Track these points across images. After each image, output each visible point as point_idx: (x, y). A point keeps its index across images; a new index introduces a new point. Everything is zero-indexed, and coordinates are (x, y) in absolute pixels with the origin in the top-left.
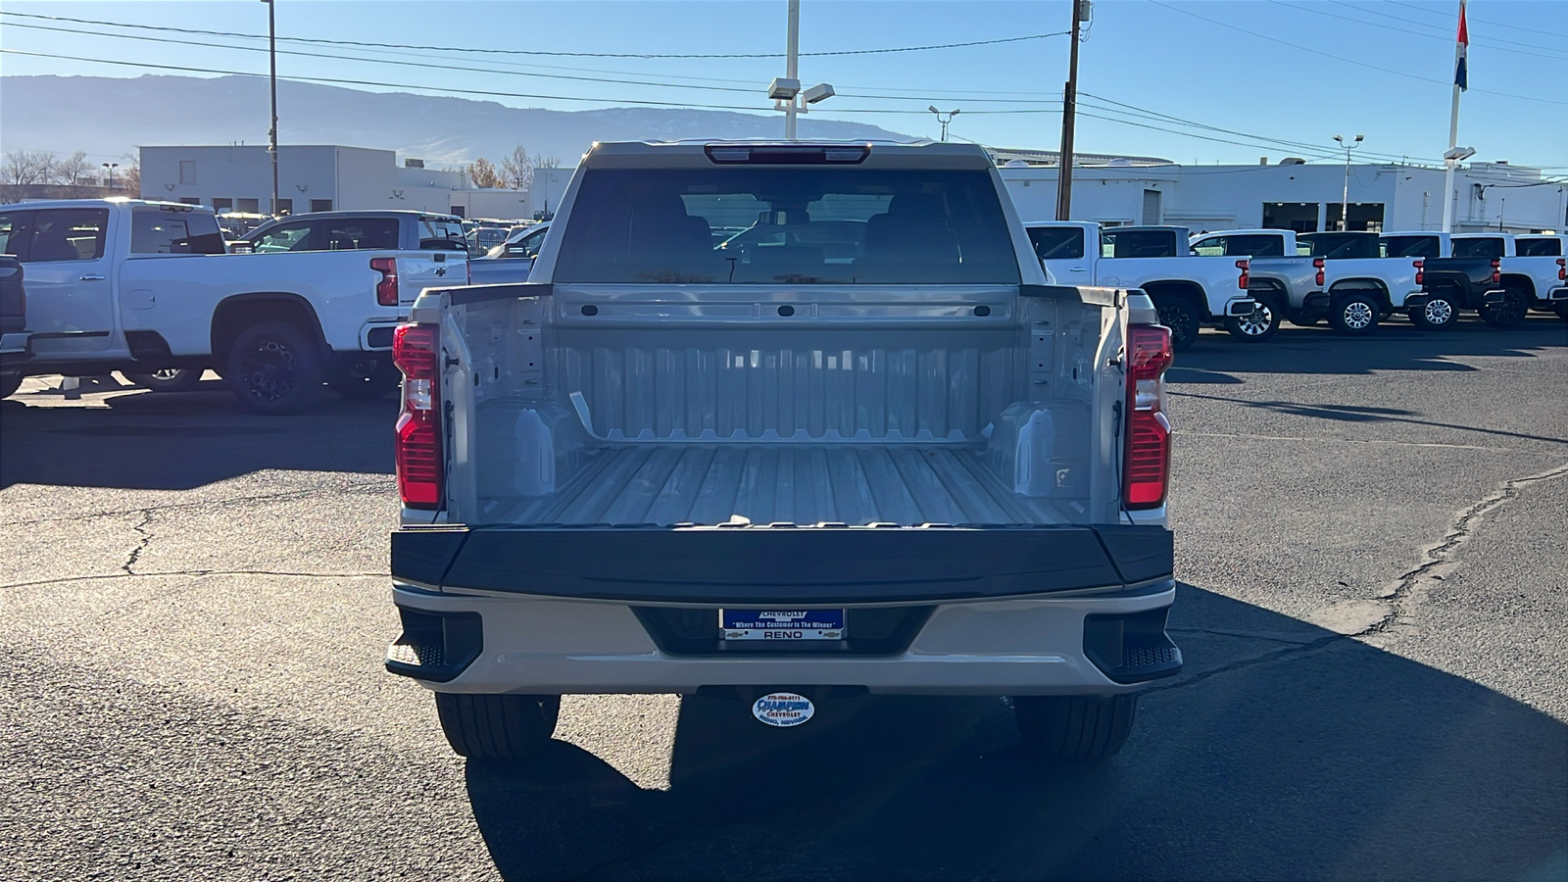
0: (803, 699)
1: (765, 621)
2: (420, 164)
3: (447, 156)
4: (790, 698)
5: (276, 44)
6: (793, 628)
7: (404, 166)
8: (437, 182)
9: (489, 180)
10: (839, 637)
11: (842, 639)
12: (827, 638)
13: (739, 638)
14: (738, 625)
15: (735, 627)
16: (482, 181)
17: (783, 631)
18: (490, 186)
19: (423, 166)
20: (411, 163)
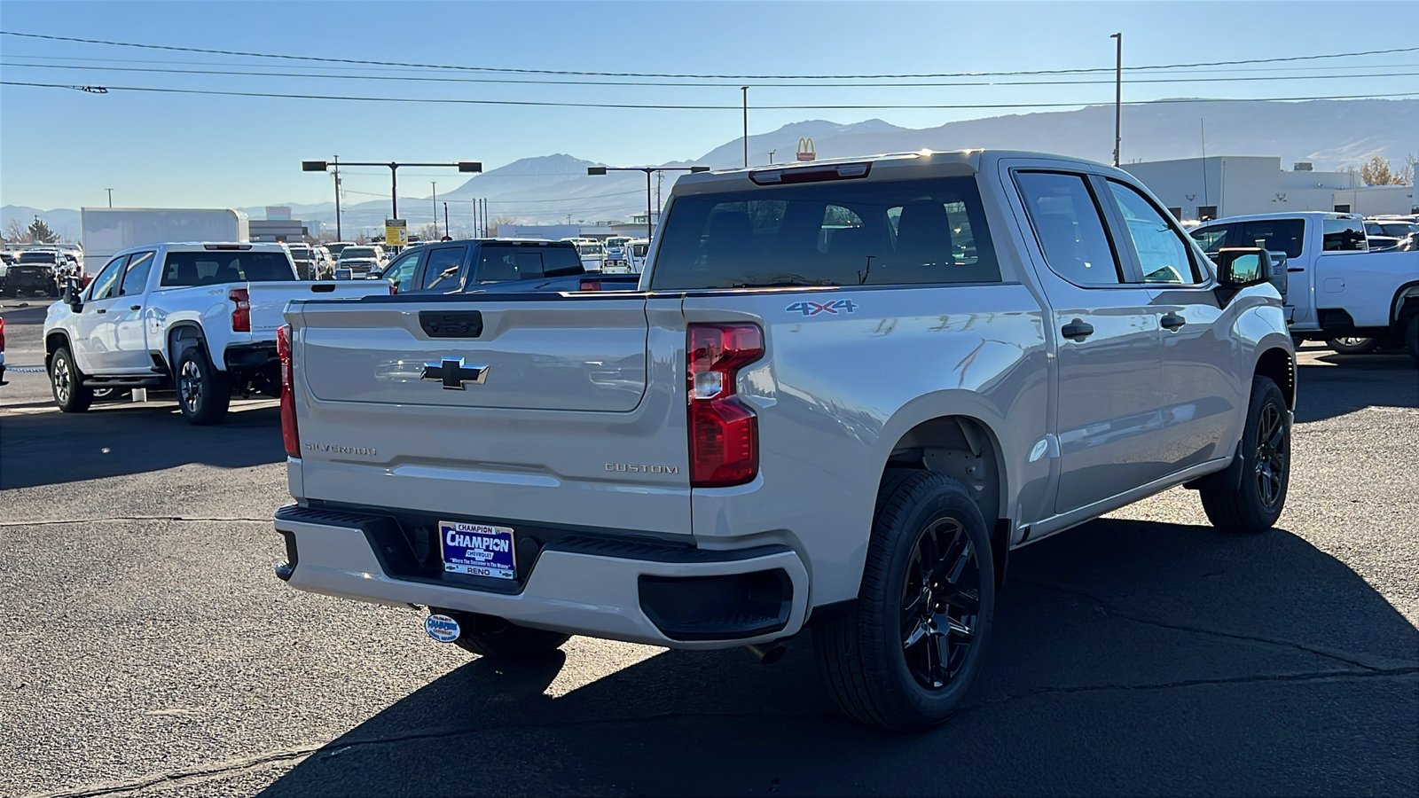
0: (453, 622)
1: (469, 559)
2: (1308, 166)
3: (1362, 156)
4: (446, 619)
5: (1122, 75)
6: (486, 566)
7: (1291, 169)
8: (1324, 184)
9: (1384, 178)
10: (511, 578)
11: (514, 579)
12: (504, 577)
13: (453, 571)
14: (454, 560)
15: (451, 562)
16: (1377, 178)
17: (478, 568)
18: (1384, 183)
19: (1311, 169)
20: (1299, 167)
